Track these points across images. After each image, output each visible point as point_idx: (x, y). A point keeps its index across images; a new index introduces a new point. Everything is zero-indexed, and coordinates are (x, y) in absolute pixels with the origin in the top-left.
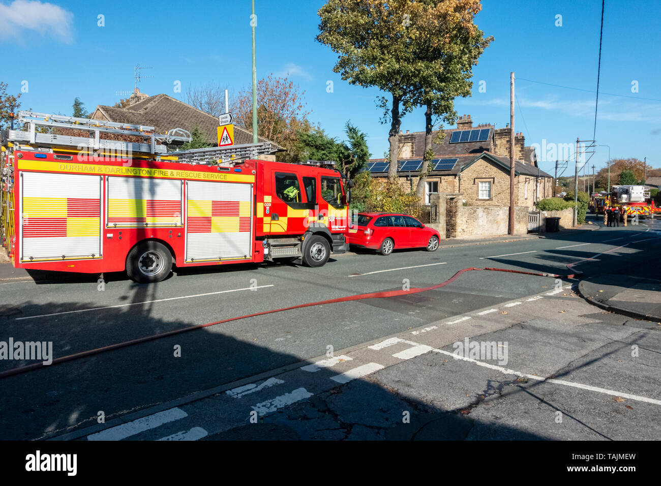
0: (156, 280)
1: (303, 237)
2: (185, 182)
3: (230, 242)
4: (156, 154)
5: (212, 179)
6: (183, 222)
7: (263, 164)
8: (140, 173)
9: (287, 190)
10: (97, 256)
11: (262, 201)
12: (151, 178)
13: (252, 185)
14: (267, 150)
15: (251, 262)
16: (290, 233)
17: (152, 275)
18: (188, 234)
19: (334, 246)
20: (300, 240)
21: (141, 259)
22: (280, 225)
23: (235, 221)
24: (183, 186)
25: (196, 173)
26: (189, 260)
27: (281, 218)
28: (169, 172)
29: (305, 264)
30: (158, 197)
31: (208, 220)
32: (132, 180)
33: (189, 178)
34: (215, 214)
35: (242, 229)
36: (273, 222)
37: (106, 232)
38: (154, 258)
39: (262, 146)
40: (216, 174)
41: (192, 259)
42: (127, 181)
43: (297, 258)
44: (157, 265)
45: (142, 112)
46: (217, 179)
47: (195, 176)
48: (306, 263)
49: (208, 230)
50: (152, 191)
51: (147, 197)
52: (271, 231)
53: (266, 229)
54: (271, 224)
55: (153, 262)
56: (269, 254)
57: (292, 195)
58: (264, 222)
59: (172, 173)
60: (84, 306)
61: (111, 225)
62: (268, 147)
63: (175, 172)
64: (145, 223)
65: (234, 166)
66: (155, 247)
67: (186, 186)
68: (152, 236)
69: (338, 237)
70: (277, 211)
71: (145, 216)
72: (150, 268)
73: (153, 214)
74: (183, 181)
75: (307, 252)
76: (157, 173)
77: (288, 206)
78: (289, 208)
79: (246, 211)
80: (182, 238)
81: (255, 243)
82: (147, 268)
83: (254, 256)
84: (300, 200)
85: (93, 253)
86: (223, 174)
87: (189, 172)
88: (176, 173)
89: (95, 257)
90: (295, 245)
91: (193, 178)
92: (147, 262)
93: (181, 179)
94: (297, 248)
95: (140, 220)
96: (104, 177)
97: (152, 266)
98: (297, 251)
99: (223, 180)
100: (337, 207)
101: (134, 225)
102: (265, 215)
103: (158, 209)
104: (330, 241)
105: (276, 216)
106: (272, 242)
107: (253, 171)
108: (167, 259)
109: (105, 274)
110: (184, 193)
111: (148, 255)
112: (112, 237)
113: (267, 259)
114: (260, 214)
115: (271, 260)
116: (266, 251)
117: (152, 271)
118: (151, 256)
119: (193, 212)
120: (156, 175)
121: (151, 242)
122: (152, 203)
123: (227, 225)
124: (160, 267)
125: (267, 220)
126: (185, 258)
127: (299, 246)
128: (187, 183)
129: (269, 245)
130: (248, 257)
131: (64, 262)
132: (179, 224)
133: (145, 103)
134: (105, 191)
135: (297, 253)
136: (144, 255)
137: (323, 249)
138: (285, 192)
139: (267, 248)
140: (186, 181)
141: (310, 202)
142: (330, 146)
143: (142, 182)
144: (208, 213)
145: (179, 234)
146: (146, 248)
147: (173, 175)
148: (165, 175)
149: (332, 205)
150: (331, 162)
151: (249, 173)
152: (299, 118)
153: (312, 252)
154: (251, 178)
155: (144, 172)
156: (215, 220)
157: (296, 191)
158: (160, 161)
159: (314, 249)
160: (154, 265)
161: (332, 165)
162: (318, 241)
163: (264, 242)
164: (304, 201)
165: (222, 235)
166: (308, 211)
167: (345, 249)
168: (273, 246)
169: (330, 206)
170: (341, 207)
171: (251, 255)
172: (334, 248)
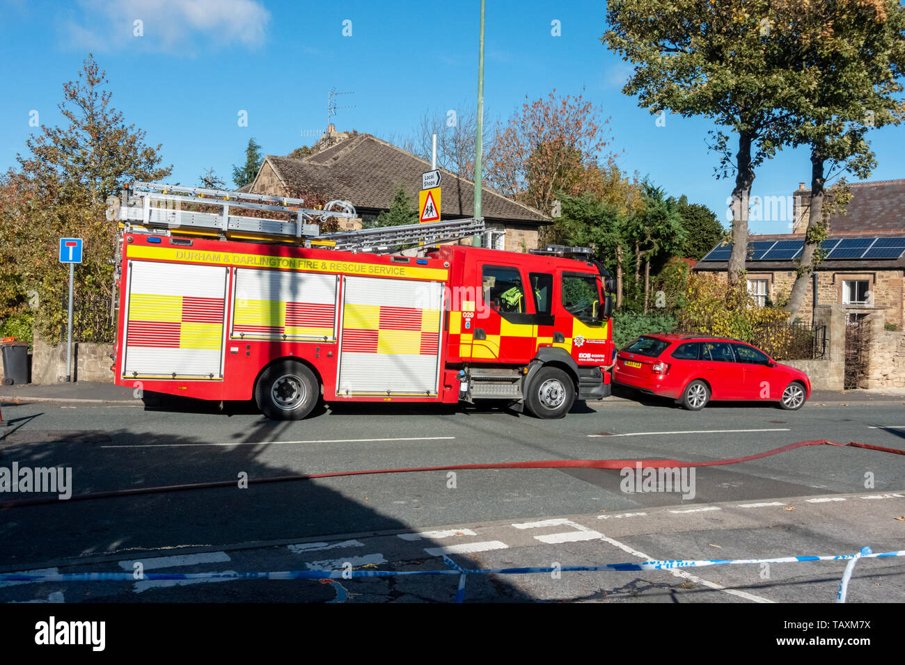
0: (292, 417)
1: (525, 369)
2: (341, 277)
3: (405, 369)
4: (304, 237)
5: (382, 274)
6: (336, 336)
7: (464, 252)
8: (279, 265)
9: (506, 292)
10: (217, 377)
12: (294, 271)
13: (444, 283)
14: (479, 230)
15: (435, 401)
16: (503, 361)
17: (288, 409)
18: (343, 353)
19: (582, 386)
20: (522, 373)
21: (275, 385)
22: (489, 348)
23: (414, 338)
24: (339, 283)
25: (358, 265)
26: (342, 392)
27: (488, 337)
28: (319, 264)
29: (528, 412)
30: (303, 298)
31: (373, 335)
32: (266, 274)
33: (348, 272)
34: (383, 326)
35: (425, 350)
36: (475, 342)
37: (230, 344)
38: (294, 386)
39: (470, 223)
40: (389, 267)
41: (347, 391)
42: (260, 275)
43: (514, 402)
44: (298, 396)
45: (328, 163)
46: (390, 275)
47: (357, 269)
48: (531, 409)
49: (373, 349)
50: (294, 290)
51: (286, 298)
52: (473, 356)
53: (464, 352)
54: (472, 344)
55: (294, 391)
56: (468, 392)
57: (512, 301)
58: (461, 342)
59: (324, 265)
61: (237, 335)
62: (480, 225)
63: (328, 263)
64: (282, 334)
65: (426, 255)
66: (294, 370)
67: (343, 283)
68: (291, 354)
69: (592, 372)
70: (481, 327)
71: (283, 323)
72: (289, 400)
73: (293, 322)
74: (339, 276)
75: (533, 392)
76: (302, 264)
77: (502, 319)
78: (504, 322)
79: (432, 324)
80: (333, 359)
81: (445, 374)
82: (284, 399)
83: (442, 393)
84: (523, 310)
85: (211, 372)
86: (399, 267)
87: (348, 263)
88: (329, 265)
89: (212, 378)
90: (514, 381)
91: (354, 272)
92: (285, 391)
93: (336, 274)
94: (516, 386)
95: (275, 329)
96: (231, 269)
97: (291, 397)
98: (516, 390)
99: (399, 276)
100: (590, 323)
101: (265, 337)
102: (464, 330)
103: (301, 315)
104: (575, 378)
105: (481, 332)
106: (474, 373)
107: (446, 263)
108: (311, 387)
109: (225, 403)
110: (340, 295)
111: (286, 381)
112: (236, 352)
113: (466, 400)
114: (455, 328)
115: (470, 401)
116: (464, 387)
117: (290, 404)
118: (290, 383)
119: (351, 323)
120: (302, 267)
121: (289, 363)
122: (294, 307)
123: (403, 343)
124: (301, 400)
125: (466, 338)
126: (337, 388)
127: (519, 382)
128: (345, 280)
129: (468, 378)
130: (432, 393)
131: (174, 382)
132: (330, 339)
133: (338, 149)
134: (231, 288)
135: (516, 393)
136: (281, 379)
138: (503, 296)
139: (465, 381)
140: (344, 276)
141: (542, 313)
143: (280, 277)
144: (374, 325)
145: (330, 353)
146: (282, 371)
147: (325, 268)
148: (314, 268)
149: (580, 319)
150: (582, 250)
151: (439, 266)
153: (541, 394)
154: (443, 274)
155: (284, 262)
156: (383, 335)
157: (519, 295)
158: (310, 247)
159: (545, 389)
160: (294, 395)
161: (585, 255)
162: (554, 377)
163: (462, 373)
164: (531, 311)
165: (394, 357)
166: (536, 327)
167: (603, 393)
168: (475, 379)
169: (576, 321)
170: (598, 323)
171: (437, 390)
172: (582, 391)
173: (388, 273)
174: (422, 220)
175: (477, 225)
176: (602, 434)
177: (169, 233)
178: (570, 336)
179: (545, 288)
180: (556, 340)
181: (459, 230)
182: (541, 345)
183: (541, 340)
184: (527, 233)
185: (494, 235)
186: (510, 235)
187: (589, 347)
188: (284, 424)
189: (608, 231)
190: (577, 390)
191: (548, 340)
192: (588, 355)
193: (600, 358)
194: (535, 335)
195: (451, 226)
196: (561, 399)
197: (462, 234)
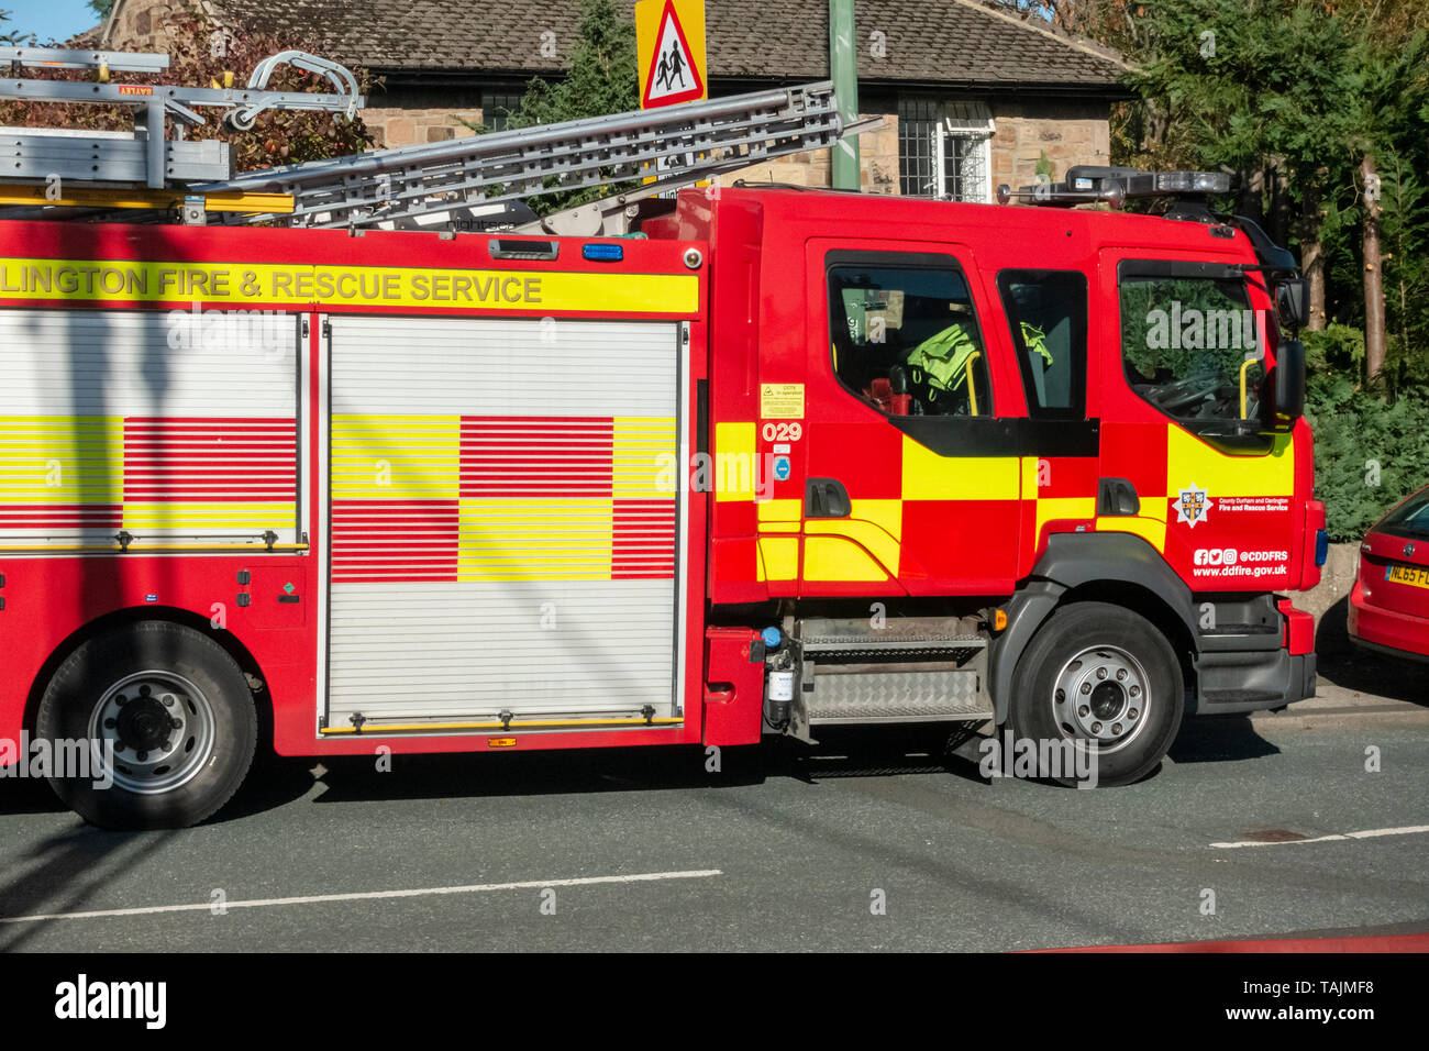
0: (175, 817)
1: (999, 613)
2: (315, 322)
3: (568, 635)
4: (179, 187)
5: (462, 302)
6: (306, 527)
7: (755, 210)
8: (91, 290)
9: (923, 346)
11: (748, 409)
12: (152, 308)
13: (686, 325)
14: (817, 127)
15: (677, 741)
16: (915, 590)
17: (157, 789)
18: (335, 587)
19: (1210, 666)
20: (986, 628)
21: (106, 706)
22: (862, 545)
23: (588, 522)
24: (306, 343)
25: (370, 273)
26: (339, 723)
27: (860, 506)
28: (234, 277)
30: (192, 399)
31: (443, 515)
32: (55, 322)
33: (336, 300)
34: (476, 483)
35: (630, 562)
36: (812, 526)
38: (175, 709)
39: (784, 106)
40: (483, 276)
41: (358, 719)
42: (32, 328)
43: (970, 730)
44: (190, 744)
46: (490, 304)
47: (370, 290)
49: (443, 570)
50: (156, 371)
51: (127, 402)
52: (808, 577)
53: (775, 563)
54: (801, 536)
55: (174, 724)
56: (795, 703)
57: (942, 374)
58: (762, 528)
59: (250, 279)
62: (819, 110)
63: (265, 273)
64: (117, 532)
65: (634, 226)
66: (172, 652)
67: (323, 342)
68: (151, 598)
69: (1246, 613)
70: (833, 473)
71: (118, 496)
72: (160, 757)
73: (162, 492)
74: (306, 317)
75: (1033, 694)
76: (180, 283)
77: (907, 442)
78: (912, 450)
80: (303, 604)
81: (707, 642)
82: (142, 756)
83: (699, 709)
84: (983, 404)
86: (521, 276)
87: (337, 271)
88: (269, 279)
90: (962, 657)
91: (358, 300)
92: (144, 727)
93: (294, 310)
94: (971, 676)
95: (96, 515)
97: (165, 745)
98: (970, 688)
99: (521, 305)
100: (1229, 440)
101: (65, 542)
103: (180, 460)
104: (1182, 639)
105: (830, 491)
106: (818, 635)
107: (691, 251)
108: (228, 712)
110: (312, 380)
111: (145, 691)
113: (790, 732)
115: (803, 734)
116: (780, 687)
117: (162, 770)
118: (161, 696)
119: (357, 478)
120: (173, 294)
121: (152, 629)
122: (155, 435)
123: (546, 543)
124: (198, 755)
125: (780, 513)
126: (320, 712)
127: (981, 661)
128: (328, 330)
129: (795, 655)
130: (664, 714)
132: (286, 539)
135: (970, 702)
136: (126, 687)
137: (1129, 680)
138: (915, 358)
139: (784, 667)
140: (322, 317)
141: (1051, 412)
143: (106, 332)
144: (444, 481)
145: (289, 588)
146: (127, 656)
147: (257, 291)
148: (215, 292)
149: (1193, 429)
150: (1191, 180)
153: (1061, 698)
154: (682, 293)
155: (116, 278)
156: (473, 512)
157: (966, 354)
158: (201, 220)
159: (1076, 680)
160: (177, 740)
161: (1201, 196)
162: (1102, 638)
163: (771, 636)
164: (1009, 407)
165: (525, 594)
166: (1032, 464)
167: (1285, 687)
168: (819, 658)
169: (1177, 437)
170: (1257, 441)
171: (681, 702)
172: (1210, 682)
173: (483, 298)
174: (650, 104)
175: (810, 111)
176: (1267, 836)
178: (1160, 490)
179: (1064, 326)
180: (1107, 508)
181: (746, 133)
182: (1054, 527)
183: (1051, 510)
184: (1070, 129)
185: (955, 145)
186: (1010, 137)
187: (1228, 525)
188: (145, 839)
189: (1323, 107)
190: (1191, 679)
191: (1080, 508)
192: (1229, 556)
193: (1271, 561)
194: (1030, 493)
195: (714, 118)
196: (1138, 717)
197: (761, 144)
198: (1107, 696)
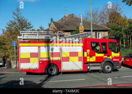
0: (53, 75)
3: (76, 65)
10: (38, 68)
11: (86, 51)
13: (82, 46)
14: (90, 34)
15: (82, 71)
16: (96, 62)
18: (62, 62)
20: (101, 64)
21: (49, 69)
22: (93, 59)
23: (77, 58)
26: (63, 70)
27: (93, 57)
29: (103, 72)
30: (54, 51)
31: (68, 58)
32: (46, 47)
34: (70, 56)
35: (79, 61)
36: (90, 58)
37: (40, 61)
38: (53, 69)
42: (45, 47)
43: (100, 70)
45: (64, 22)
49: (68, 61)
51: (51, 51)
52: (90, 61)
53: (88, 60)
56: (89, 69)
57: (98, 49)
58: (87, 58)
60: (30, 82)
61: (41, 60)
66: (53, 66)
69: (117, 63)
70: (91, 55)
72: (52, 72)
73: (52, 56)
75: (104, 68)
77: (96, 53)
79: (80, 55)
81: (84, 65)
83: (84, 69)
85: (36, 67)
90: (99, 66)
92: (52, 70)
93: (60, 46)
95: (49, 58)
96: (39, 47)
100: (115, 52)
101: (47, 60)
102: (87, 56)
103: (54, 55)
104: (113, 64)
106: (91, 64)
107: (83, 42)
109: (40, 73)
110: (61, 50)
112: (42, 63)
114: (85, 55)
115: (90, 70)
116: (88, 68)
117: (53, 73)
119: (64, 56)
121: (52, 64)
122: (52, 53)
123: (75, 59)
124: (55, 72)
127: (100, 66)
128: (62, 47)
129: (89, 66)
130: (81, 69)
132: (60, 59)
134: (39, 50)
135: (100, 68)
136: (51, 68)
137: (110, 67)
138: (96, 48)
141: (104, 51)
142: (120, 29)
143: (49, 47)
144: (68, 56)
145: (60, 62)
146: (51, 66)
150: (113, 37)
152: (122, 16)
155: (50, 44)
156: (70, 58)
157: (99, 48)
159: (106, 67)
160: (53, 71)
162: (108, 64)
163: (88, 65)
164: (102, 51)
165: (73, 62)
166: (103, 54)
167: (119, 67)
168: (91, 66)
169: (112, 52)
170: (117, 52)
172: (114, 67)
176: (118, 77)
177: (27, 40)
178: (111, 55)
179: (105, 46)
180: (108, 57)
182: (105, 58)
183: (104, 57)
184: (105, 32)
185: (98, 33)
186: (102, 33)
187: (115, 58)
188: (52, 77)
189: (121, 31)
190: (113, 67)
192: (116, 59)
193: (118, 60)
194: (103, 56)
196: (110, 69)
198: (108, 68)
